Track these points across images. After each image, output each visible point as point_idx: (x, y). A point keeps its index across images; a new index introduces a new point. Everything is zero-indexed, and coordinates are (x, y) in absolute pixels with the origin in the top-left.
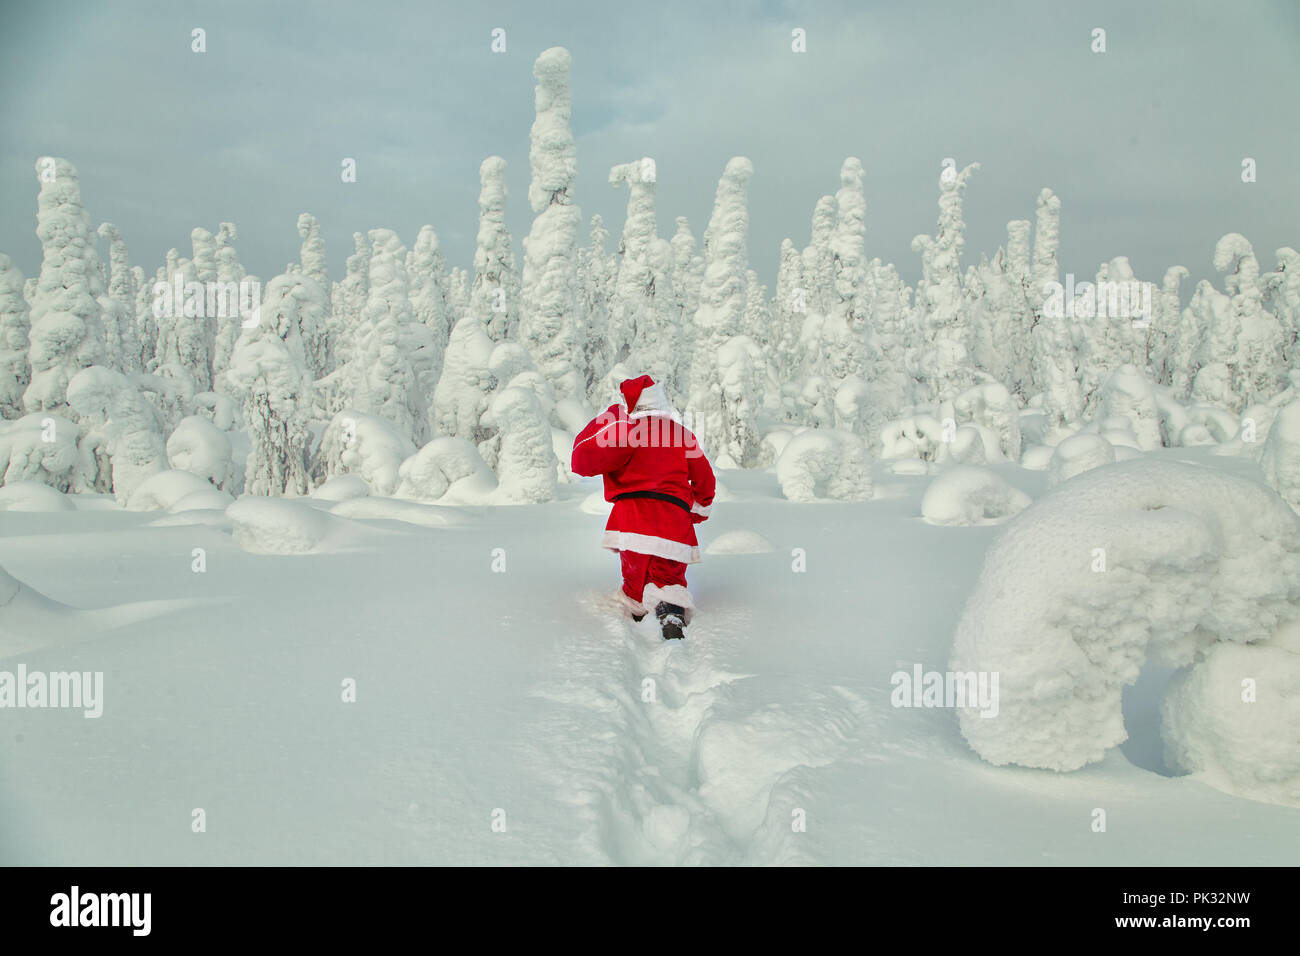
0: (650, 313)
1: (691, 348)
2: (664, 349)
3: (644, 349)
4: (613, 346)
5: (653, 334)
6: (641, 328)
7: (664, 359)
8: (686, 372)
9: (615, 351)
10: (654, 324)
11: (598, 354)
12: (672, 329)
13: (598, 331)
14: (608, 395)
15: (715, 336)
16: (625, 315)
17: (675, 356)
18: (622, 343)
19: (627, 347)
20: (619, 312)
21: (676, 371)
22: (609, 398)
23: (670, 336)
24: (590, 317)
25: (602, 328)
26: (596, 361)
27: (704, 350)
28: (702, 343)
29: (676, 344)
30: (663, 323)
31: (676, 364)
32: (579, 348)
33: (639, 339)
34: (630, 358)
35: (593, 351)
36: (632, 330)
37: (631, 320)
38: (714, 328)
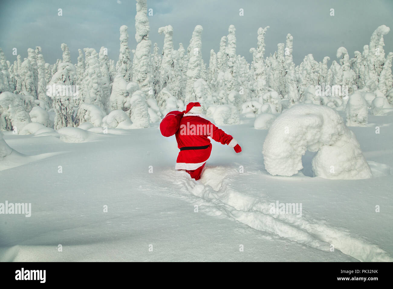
0: (173, 73)
1: (185, 83)
2: (177, 83)
3: (171, 83)
4: (162, 83)
5: (174, 79)
6: (170, 77)
7: (178, 86)
8: (184, 90)
9: (162, 84)
10: (174, 76)
11: (157, 85)
12: (179, 77)
13: (157, 78)
14: (162, 97)
15: (193, 79)
16: (165, 73)
17: (181, 85)
18: (164, 82)
19: (166, 83)
20: (163, 72)
21: (181, 90)
22: (162, 98)
23: (179, 79)
24: (155, 74)
25: (158, 77)
26: (157, 88)
27: (190, 83)
28: (189, 81)
29: (181, 82)
30: (177, 75)
31: (181, 88)
32: (152, 83)
33: (170, 81)
34: (167, 86)
35: (156, 84)
36: (167, 78)
37: (167, 75)
38: (192, 77)
